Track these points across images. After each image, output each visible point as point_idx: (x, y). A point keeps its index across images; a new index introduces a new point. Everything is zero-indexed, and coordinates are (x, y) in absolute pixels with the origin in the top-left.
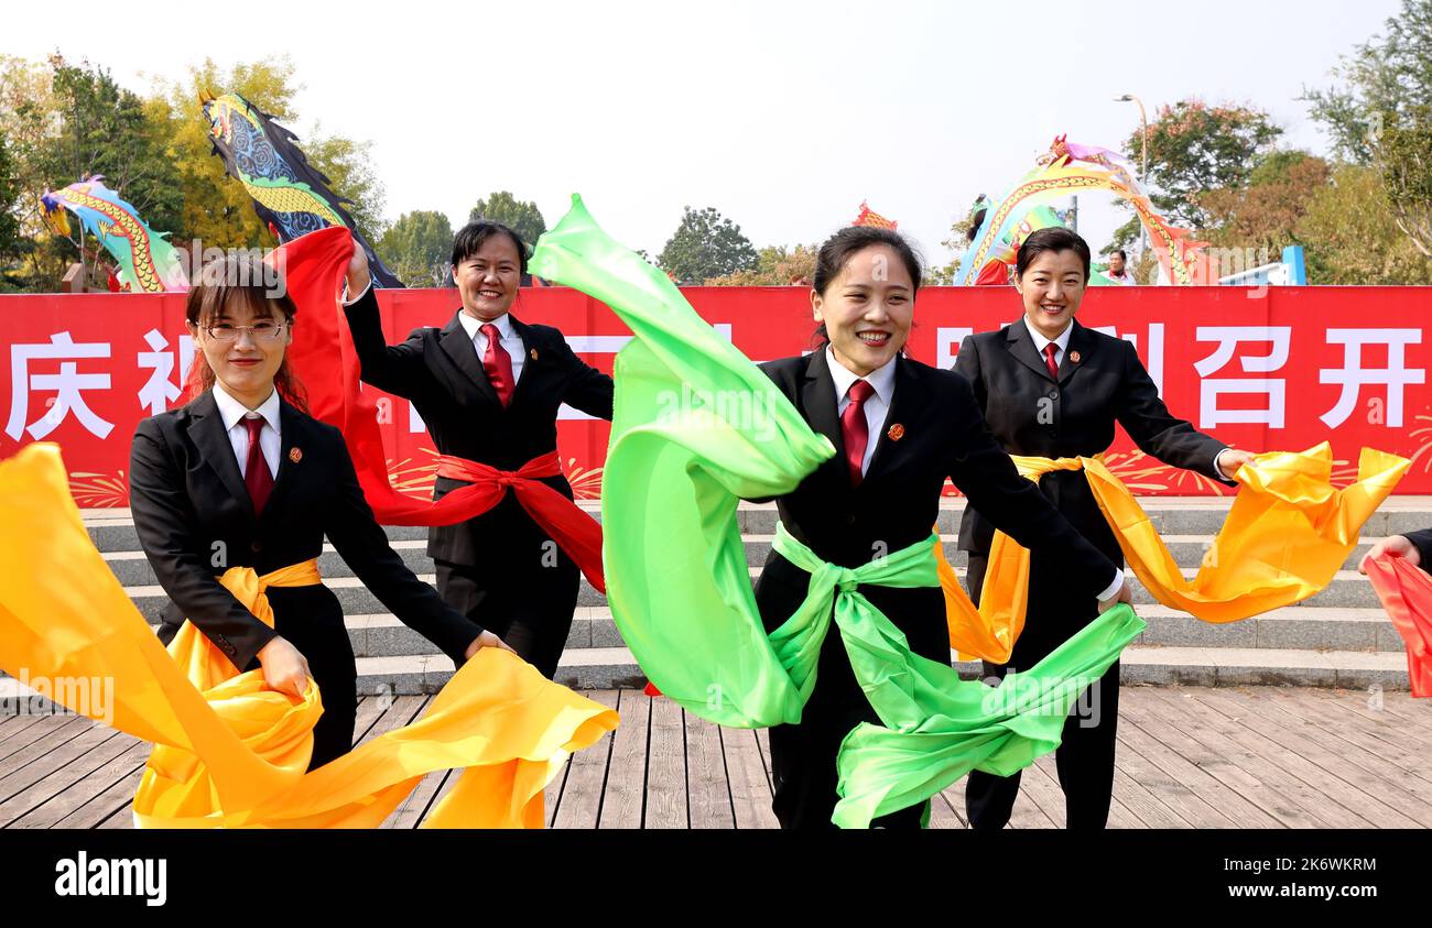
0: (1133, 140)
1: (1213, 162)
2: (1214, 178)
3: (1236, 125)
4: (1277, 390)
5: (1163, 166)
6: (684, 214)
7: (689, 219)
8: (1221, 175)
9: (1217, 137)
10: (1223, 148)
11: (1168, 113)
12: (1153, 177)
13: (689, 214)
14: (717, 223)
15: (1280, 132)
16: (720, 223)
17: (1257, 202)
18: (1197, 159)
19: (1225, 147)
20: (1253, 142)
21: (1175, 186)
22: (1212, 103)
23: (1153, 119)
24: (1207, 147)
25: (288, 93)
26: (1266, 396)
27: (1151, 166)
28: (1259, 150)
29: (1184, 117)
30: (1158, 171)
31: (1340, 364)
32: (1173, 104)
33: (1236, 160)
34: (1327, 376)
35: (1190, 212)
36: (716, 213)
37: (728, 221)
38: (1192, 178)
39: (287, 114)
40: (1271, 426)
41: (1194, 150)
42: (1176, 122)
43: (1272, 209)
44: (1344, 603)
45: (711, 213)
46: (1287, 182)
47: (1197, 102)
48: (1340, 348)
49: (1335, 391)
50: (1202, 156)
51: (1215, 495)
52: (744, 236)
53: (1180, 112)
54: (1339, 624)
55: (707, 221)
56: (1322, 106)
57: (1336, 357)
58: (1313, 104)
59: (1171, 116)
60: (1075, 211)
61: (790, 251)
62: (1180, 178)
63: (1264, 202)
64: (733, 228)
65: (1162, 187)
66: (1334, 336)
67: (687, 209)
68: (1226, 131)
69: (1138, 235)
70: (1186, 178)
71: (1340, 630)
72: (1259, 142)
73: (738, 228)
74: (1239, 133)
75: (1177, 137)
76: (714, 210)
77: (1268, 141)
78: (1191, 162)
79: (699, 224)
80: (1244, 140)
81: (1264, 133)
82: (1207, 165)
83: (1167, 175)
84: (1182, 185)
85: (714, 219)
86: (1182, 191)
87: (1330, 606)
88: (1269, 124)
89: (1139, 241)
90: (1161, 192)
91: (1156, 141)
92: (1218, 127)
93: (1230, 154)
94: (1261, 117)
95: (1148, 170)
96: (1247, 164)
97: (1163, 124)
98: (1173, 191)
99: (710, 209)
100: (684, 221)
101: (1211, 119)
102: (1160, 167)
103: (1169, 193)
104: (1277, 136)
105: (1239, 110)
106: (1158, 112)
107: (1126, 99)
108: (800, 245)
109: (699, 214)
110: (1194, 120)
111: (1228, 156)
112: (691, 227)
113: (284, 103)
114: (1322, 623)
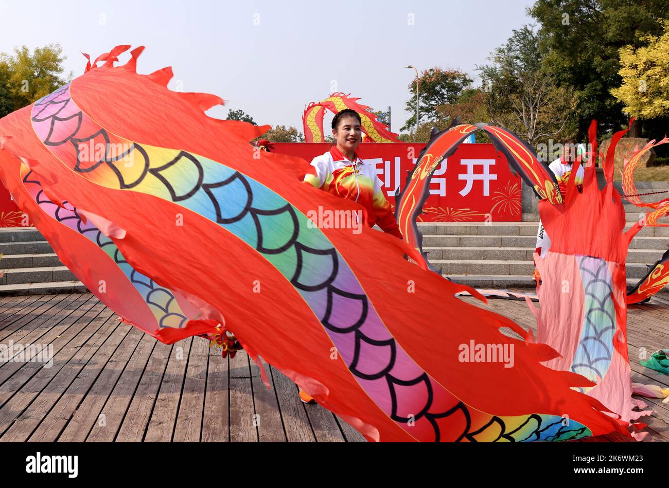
0: (413, 84)
1: (445, 93)
2: (446, 100)
3: (454, 78)
4: (443, 182)
5: (425, 94)
6: (229, 112)
7: (231, 115)
8: (449, 99)
9: (446, 83)
10: (449, 88)
11: (427, 74)
12: (421, 99)
13: (231, 113)
14: (243, 116)
15: (472, 81)
16: (244, 116)
17: (460, 110)
18: (439, 92)
19: (450, 87)
20: (461, 85)
21: (430, 103)
22: (444, 69)
23: (421, 76)
24: (443, 87)
25: (60, 61)
26: (439, 184)
27: (420, 95)
28: (464, 88)
29: (433, 75)
30: (423, 97)
31: (466, 173)
32: (428, 70)
33: (455, 93)
34: (461, 177)
35: (436, 113)
36: (242, 112)
37: (247, 116)
38: (437, 100)
39: (58, 69)
40: (441, 196)
41: (438, 88)
42: (430, 77)
43: (466, 113)
44: (458, 258)
45: (240, 112)
46: (472, 102)
47: (438, 68)
48: (466, 166)
49: (464, 183)
50: (441, 91)
51: (421, 221)
52: (254, 122)
53: (431, 73)
54: (454, 264)
55: (239, 116)
56: (485, 72)
57: (464, 170)
58: (481, 71)
59: (428, 74)
60: (390, 113)
61: (274, 128)
62: (433, 100)
63: (463, 110)
64: (250, 118)
65: (425, 103)
66: (463, 162)
67: (230, 110)
68: (450, 81)
69: (416, 123)
70: (435, 100)
71: (454, 266)
72: (464, 85)
73: (252, 118)
74: (456, 81)
75: (430, 83)
76: (241, 111)
77: (467, 85)
78: (437, 93)
79: (236, 117)
80: (457, 84)
81: (466, 82)
82: (443, 94)
83: (427, 98)
84: (433, 102)
85: (241, 115)
86: (433, 105)
87: (453, 259)
88: (468, 78)
89: (416, 125)
90: (424, 105)
91: (422, 85)
92: (447, 79)
93: (452, 90)
94: (464, 75)
95: (419, 97)
96: (459, 94)
97: (425, 78)
98: (430, 105)
99: (240, 111)
100: (229, 115)
101: (444, 76)
102: (424, 95)
103: (428, 106)
104: (471, 83)
105: (455, 72)
106: (422, 73)
107: (410, 67)
108: (278, 126)
109: (235, 112)
110: (437, 76)
111: (451, 91)
112: (232, 118)
113: (57, 65)
114: (448, 264)
